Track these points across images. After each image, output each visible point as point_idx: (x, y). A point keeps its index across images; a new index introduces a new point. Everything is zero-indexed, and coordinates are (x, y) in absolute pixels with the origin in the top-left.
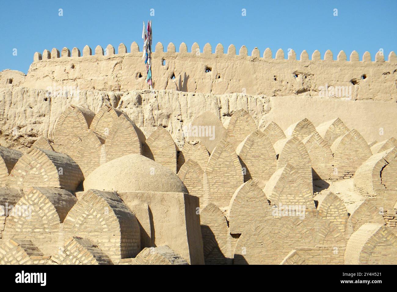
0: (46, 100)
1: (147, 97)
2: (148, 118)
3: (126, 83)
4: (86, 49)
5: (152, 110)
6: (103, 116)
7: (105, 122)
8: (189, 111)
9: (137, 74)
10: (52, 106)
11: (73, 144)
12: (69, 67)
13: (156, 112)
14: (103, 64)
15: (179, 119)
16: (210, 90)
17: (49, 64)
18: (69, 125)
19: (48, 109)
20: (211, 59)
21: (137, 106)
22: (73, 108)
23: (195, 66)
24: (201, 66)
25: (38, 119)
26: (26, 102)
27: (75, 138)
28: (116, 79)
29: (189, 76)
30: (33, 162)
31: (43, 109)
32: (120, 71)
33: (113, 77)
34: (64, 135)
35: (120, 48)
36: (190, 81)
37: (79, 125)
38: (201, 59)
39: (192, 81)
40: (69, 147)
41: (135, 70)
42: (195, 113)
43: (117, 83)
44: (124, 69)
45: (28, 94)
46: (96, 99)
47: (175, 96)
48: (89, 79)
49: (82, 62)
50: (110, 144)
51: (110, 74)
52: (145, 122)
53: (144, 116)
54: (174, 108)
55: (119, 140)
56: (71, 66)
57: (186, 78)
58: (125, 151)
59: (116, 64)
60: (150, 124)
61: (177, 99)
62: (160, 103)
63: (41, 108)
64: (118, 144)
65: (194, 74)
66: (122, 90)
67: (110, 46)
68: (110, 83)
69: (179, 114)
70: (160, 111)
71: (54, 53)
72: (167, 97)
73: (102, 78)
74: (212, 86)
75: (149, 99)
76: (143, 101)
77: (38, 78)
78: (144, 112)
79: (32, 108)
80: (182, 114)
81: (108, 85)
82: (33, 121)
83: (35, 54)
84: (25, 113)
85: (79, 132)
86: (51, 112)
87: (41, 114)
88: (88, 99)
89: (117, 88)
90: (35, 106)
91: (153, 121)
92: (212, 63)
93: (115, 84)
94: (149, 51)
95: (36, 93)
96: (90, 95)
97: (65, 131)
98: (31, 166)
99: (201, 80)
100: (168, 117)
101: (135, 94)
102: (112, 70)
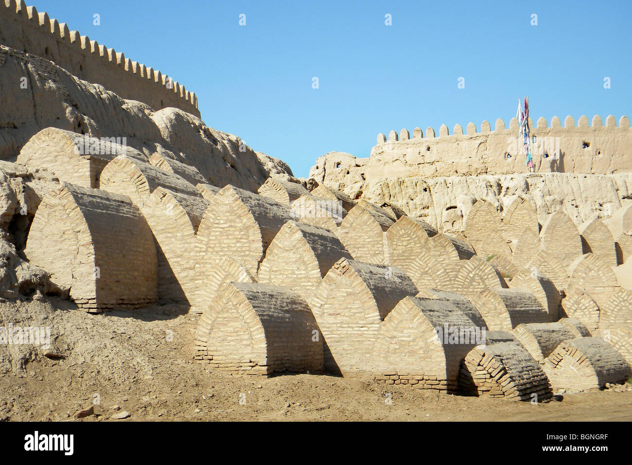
0: (425, 190)
1: (533, 182)
2: (542, 205)
3: (494, 165)
4: (443, 128)
5: (543, 196)
6: (516, 208)
7: (519, 214)
8: (584, 196)
9: (506, 153)
10: (433, 197)
11: (493, 239)
12: (423, 149)
13: (548, 198)
14: (465, 144)
15: (573, 205)
16: (590, 168)
17: (399, 147)
18: (481, 219)
19: (431, 200)
20: (588, 133)
21: (525, 192)
22: (484, 202)
23: (571, 142)
24: (577, 141)
25: (423, 212)
26: (406, 193)
27: (495, 232)
28: (482, 161)
29: (564, 153)
30: (591, 265)
31: (426, 201)
32: (486, 152)
33: (478, 158)
34: (476, 229)
35: (484, 126)
36: (566, 159)
37: (492, 219)
38: (578, 134)
39: (569, 159)
40: (489, 242)
41: (503, 150)
42: (591, 197)
43: (483, 165)
44: (490, 149)
45: (405, 184)
46: (480, 186)
47: (565, 180)
48: (450, 162)
49: (439, 143)
50: (550, 239)
51: (474, 156)
52: (538, 209)
53: (535, 203)
54: (566, 193)
55: (558, 235)
56: (427, 148)
57: (562, 156)
58: (565, 245)
59: (480, 144)
60: (544, 212)
61: (568, 182)
62: (550, 188)
63: (423, 199)
64: (559, 238)
65: (571, 151)
66: (490, 173)
67: (471, 124)
68: (475, 166)
69: (573, 199)
70: (552, 197)
71: (403, 135)
72: (556, 181)
73: (466, 160)
74: (592, 164)
75: (536, 184)
76: (530, 187)
77: (385, 163)
78: (535, 198)
79: (413, 200)
80: (576, 198)
81: (473, 168)
82: (419, 214)
83: (379, 135)
84: (408, 206)
85: (492, 226)
86: (435, 203)
87: (424, 206)
88: (470, 187)
89: (483, 171)
90: (416, 198)
91: (547, 208)
92: (589, 138)
93: (481, 166)
94: (527, 131)
95: (414, 184)
96: (471, 182)
97: (476, 225)
98: (590, 269)
99: (579, 157)
100: (562, 202)
101: (522, 179)
102: (476, 150)
